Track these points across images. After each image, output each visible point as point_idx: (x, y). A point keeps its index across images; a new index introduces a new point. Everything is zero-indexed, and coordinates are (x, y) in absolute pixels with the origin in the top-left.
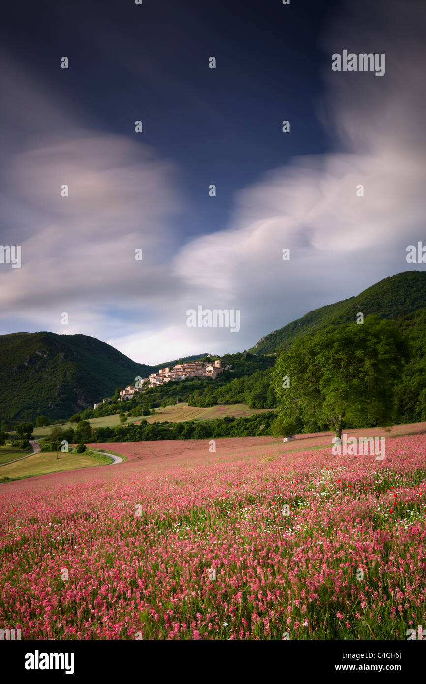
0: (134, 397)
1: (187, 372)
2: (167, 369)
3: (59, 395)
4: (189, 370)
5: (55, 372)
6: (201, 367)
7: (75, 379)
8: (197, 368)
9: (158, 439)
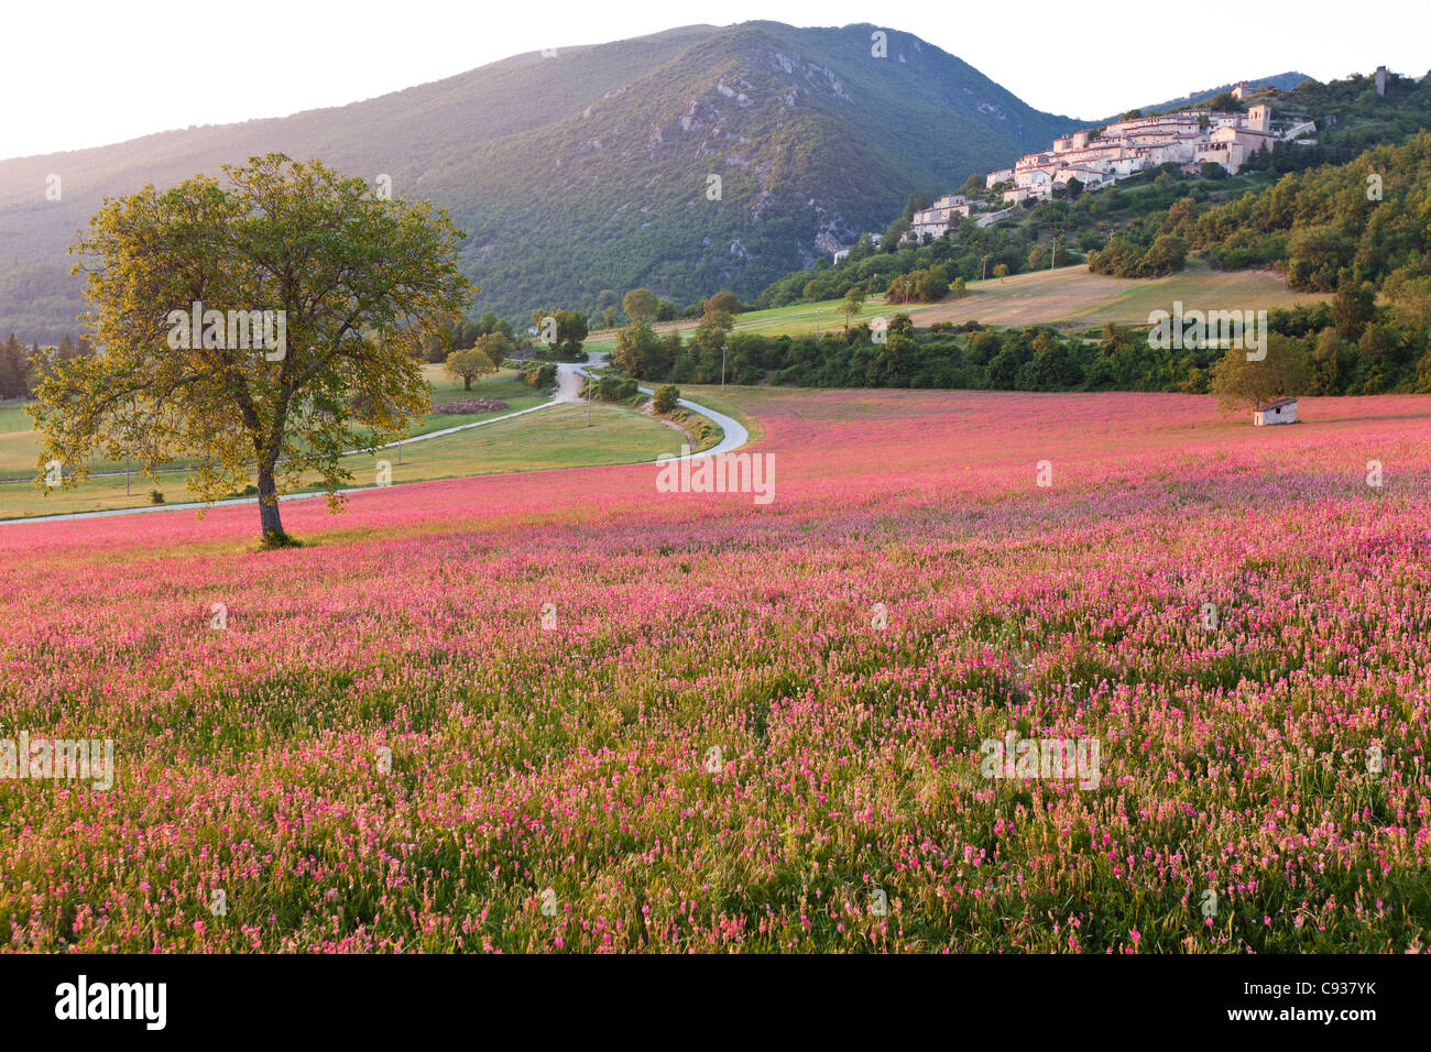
0: (946, 233)
1: (1140, 150)
2: (1079, 140)
3: (764, 217)
4: (1150, 141)
5: (763, 147)
6: (1195, 129)
7: (816, 169)
8: (1179, 137)
9: (914, 380)
